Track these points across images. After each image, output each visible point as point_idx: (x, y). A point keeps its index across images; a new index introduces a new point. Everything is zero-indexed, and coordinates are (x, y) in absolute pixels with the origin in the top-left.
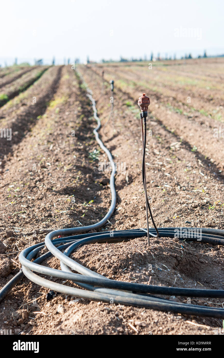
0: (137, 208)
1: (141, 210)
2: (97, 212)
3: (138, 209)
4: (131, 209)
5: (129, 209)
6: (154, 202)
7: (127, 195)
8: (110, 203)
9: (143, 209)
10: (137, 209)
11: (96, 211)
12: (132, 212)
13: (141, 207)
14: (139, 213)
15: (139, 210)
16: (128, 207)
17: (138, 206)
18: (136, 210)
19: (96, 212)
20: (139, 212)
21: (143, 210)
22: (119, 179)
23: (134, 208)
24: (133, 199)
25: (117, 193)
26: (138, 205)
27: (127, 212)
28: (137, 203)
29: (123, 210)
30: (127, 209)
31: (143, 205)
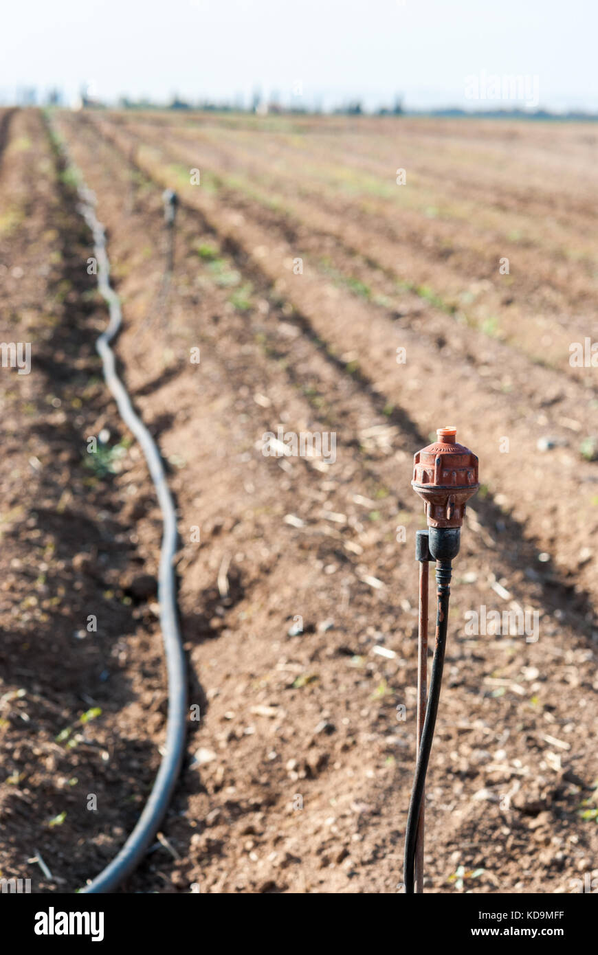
0: (277, 766)
1: (294, 776)
2: (114, 773)
3: (281, 774)
4: (252, 767)
5: (243, 767)
6: (346, 749)
7: (228, 677)
8: (163, 709)
9: (302, 774)
10: (280, 769)
11: (108, 768)
12: (255, 782)
13: (291, 764)
14: (285, 793)
15: (285, 777)
16: (238, 754)
17: (279, 758)
18: (271, 777)
19: (109, 776)
20: (283, 785)
21: (300, 780)
22: (195, 581)
23: (262, 767)
24: (257, 715)
25: (186, 655)
26: (280, 751)
27: (233, 783)
28: (277, 741)
29: (221, 770)
30: (235, 764)
31: (302, 755)
